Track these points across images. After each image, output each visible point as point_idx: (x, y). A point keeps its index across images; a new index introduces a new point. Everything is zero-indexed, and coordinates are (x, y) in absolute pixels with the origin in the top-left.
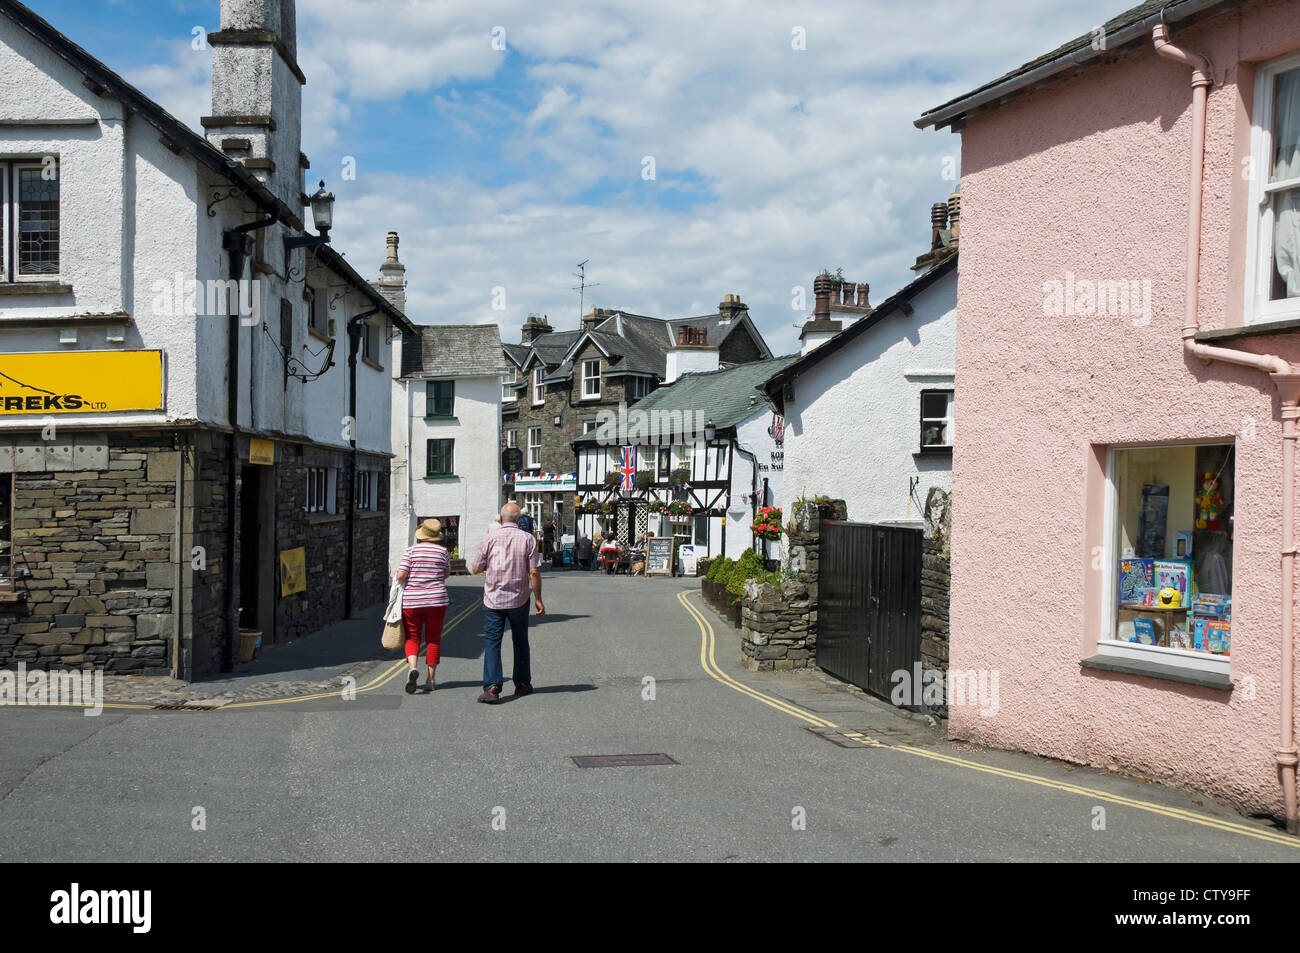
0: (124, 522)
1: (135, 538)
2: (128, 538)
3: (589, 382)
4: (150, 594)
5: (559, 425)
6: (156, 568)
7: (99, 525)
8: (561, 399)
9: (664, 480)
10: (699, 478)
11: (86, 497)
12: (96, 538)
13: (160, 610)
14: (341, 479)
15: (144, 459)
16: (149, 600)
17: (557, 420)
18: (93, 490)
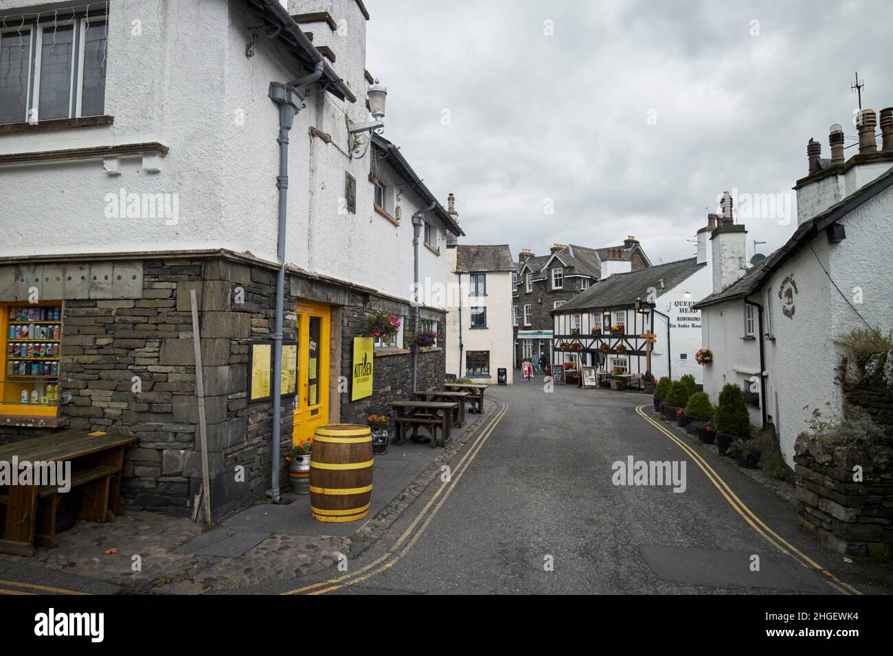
0: (154, 352)
1: (164, 369)
2: (157, 369)
3: (556, 280)
4: (175, 428)
5: (541, 304)
6: (181, 402)
7: (132, 354)
8: (541, 289)
9: (608, 333)
10: (631, 332)
11: (123, 326)
12: (130, 367)
13: (185, 445)
14: (407, 324)
15: (174, 288)
16: (175, 434)
17: (539, 301)
18: (129, 319)
